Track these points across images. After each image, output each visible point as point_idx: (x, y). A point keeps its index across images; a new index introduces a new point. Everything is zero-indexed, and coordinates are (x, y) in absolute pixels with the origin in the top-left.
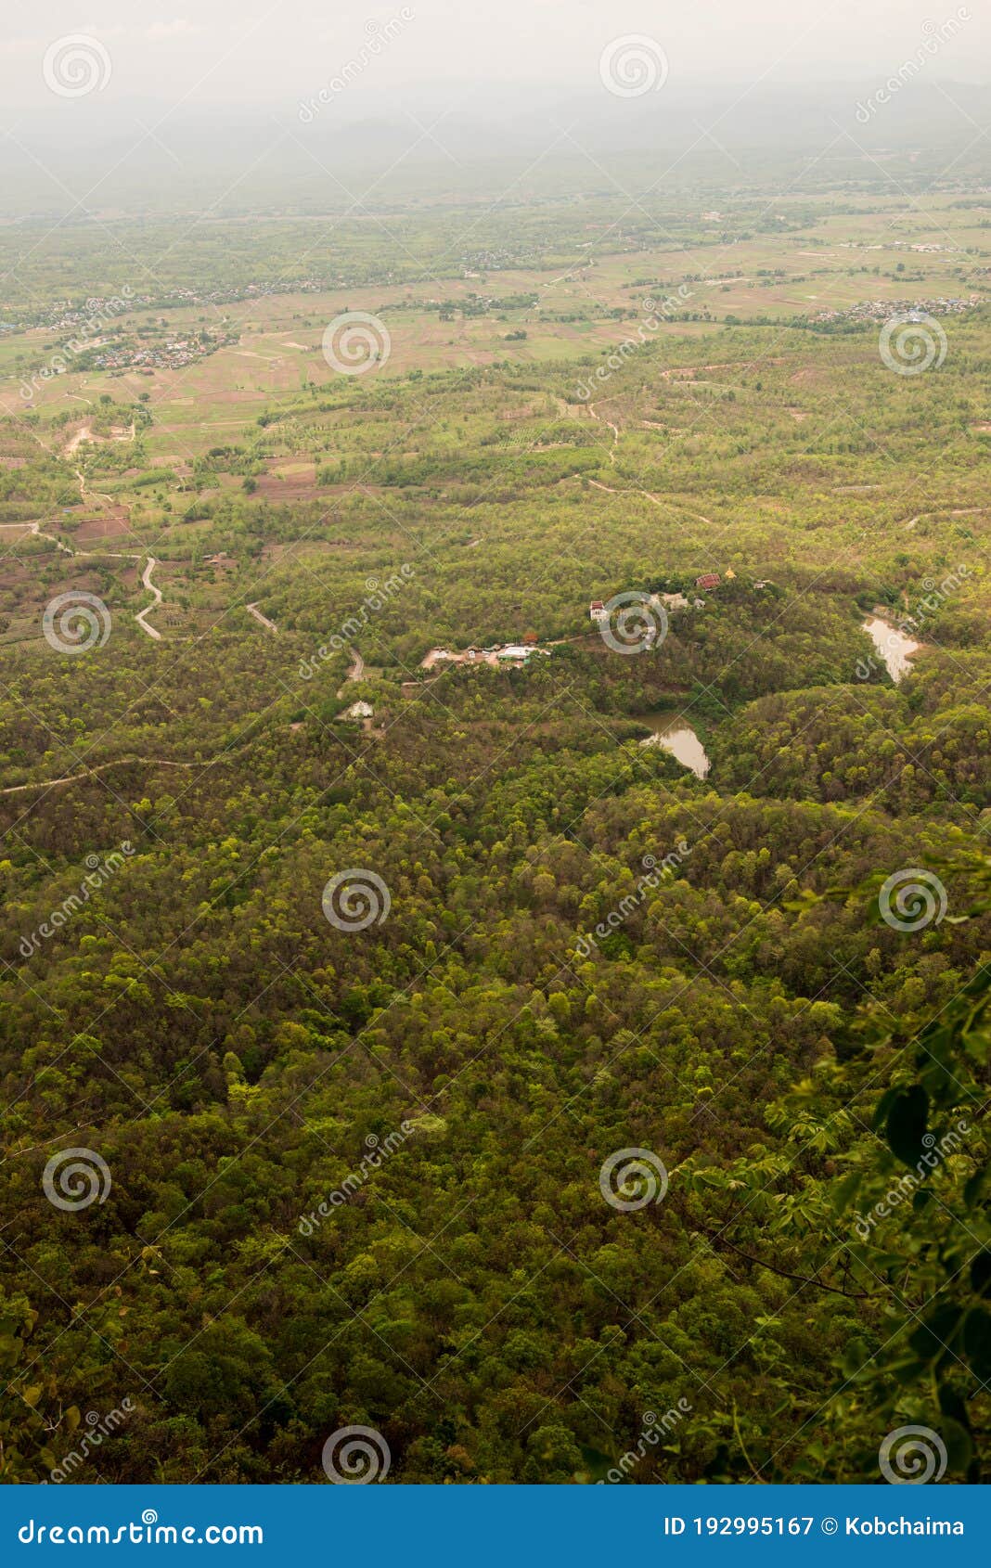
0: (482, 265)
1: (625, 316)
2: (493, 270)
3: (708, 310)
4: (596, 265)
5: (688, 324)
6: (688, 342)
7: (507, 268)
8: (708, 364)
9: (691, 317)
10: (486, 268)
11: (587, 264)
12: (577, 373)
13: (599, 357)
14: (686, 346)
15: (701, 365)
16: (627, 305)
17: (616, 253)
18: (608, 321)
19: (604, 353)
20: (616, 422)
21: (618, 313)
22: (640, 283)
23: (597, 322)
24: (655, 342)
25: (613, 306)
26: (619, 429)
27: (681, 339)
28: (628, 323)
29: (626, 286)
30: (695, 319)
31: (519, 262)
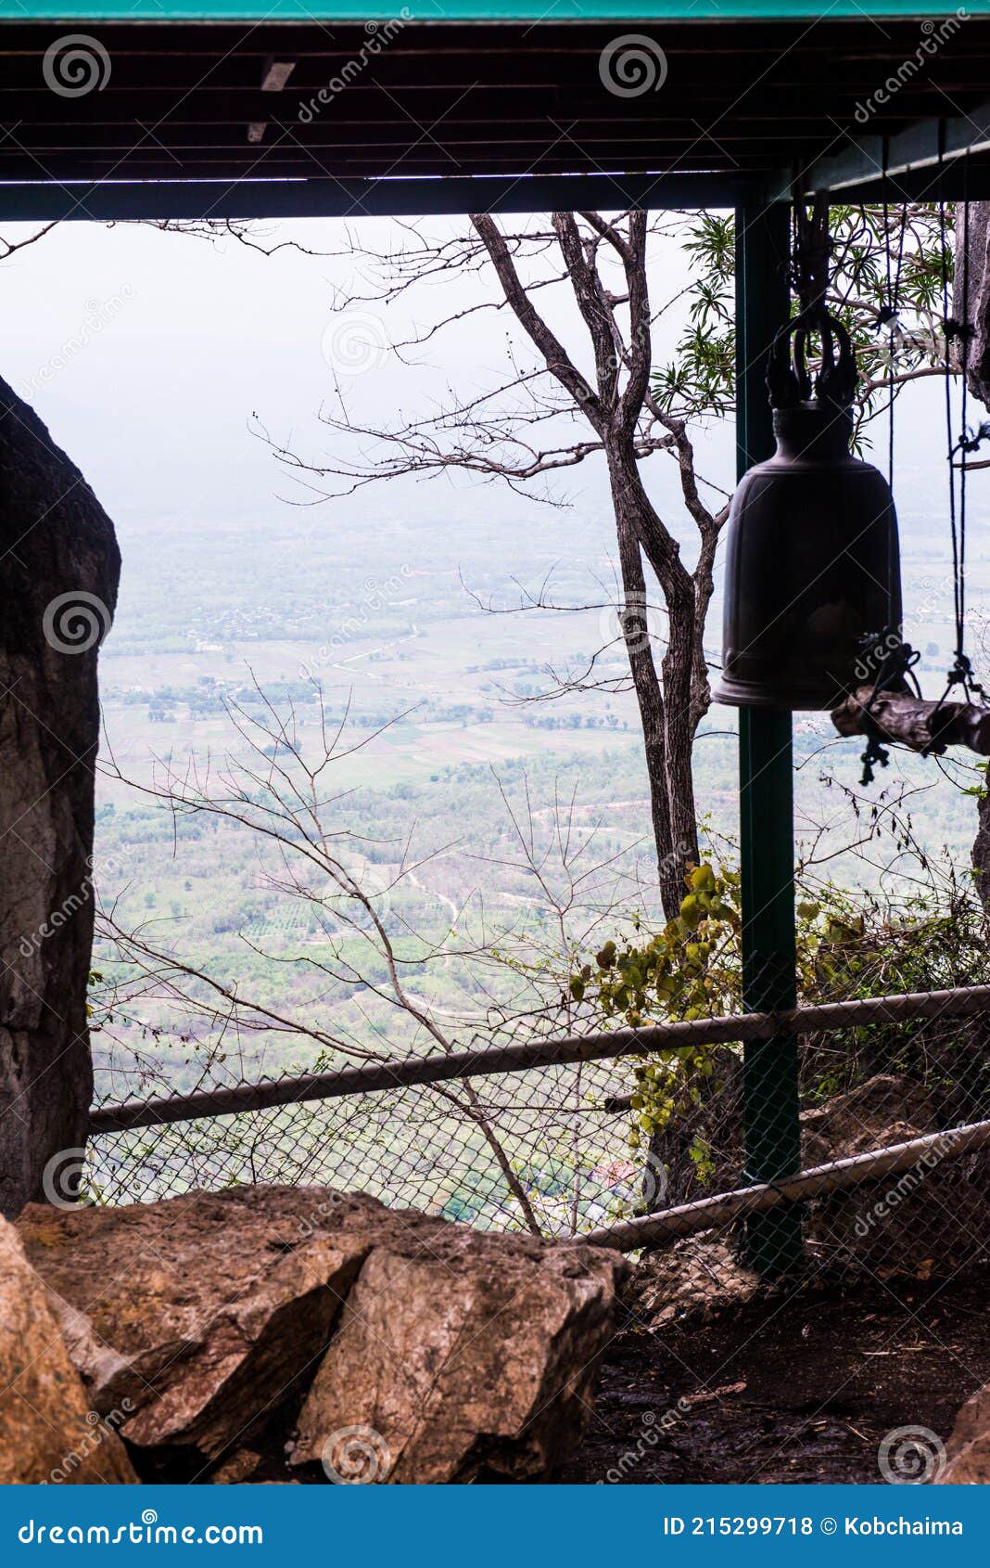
0: (227, 632)
1: (472, 718)
2: (245, 639)
3: (613, 711)
4: (423, 635)
5: (577, 731)
6: (579, 762)
7: (269, 637)
8: (613, 799)
9: (584, 722)
10: (233, 636)
11: (407, 633)
12: (387, 811)
13: (426, 785)
14: (576, 769)
15: (601, 800)
16: (476, 700)
17: (456, 616)
18: (438, 726)
19: (434, 779)
20: (454, 895)
21: (460, 713)
22: (497, 666)
23: (423, 727)
24: (522, 763)
25: (450, 701)
26: (461, 908)
27: (567, 757)
28: (476, 730)
29: (473, 670)
30: (590, 724)
31: (291, 628)
